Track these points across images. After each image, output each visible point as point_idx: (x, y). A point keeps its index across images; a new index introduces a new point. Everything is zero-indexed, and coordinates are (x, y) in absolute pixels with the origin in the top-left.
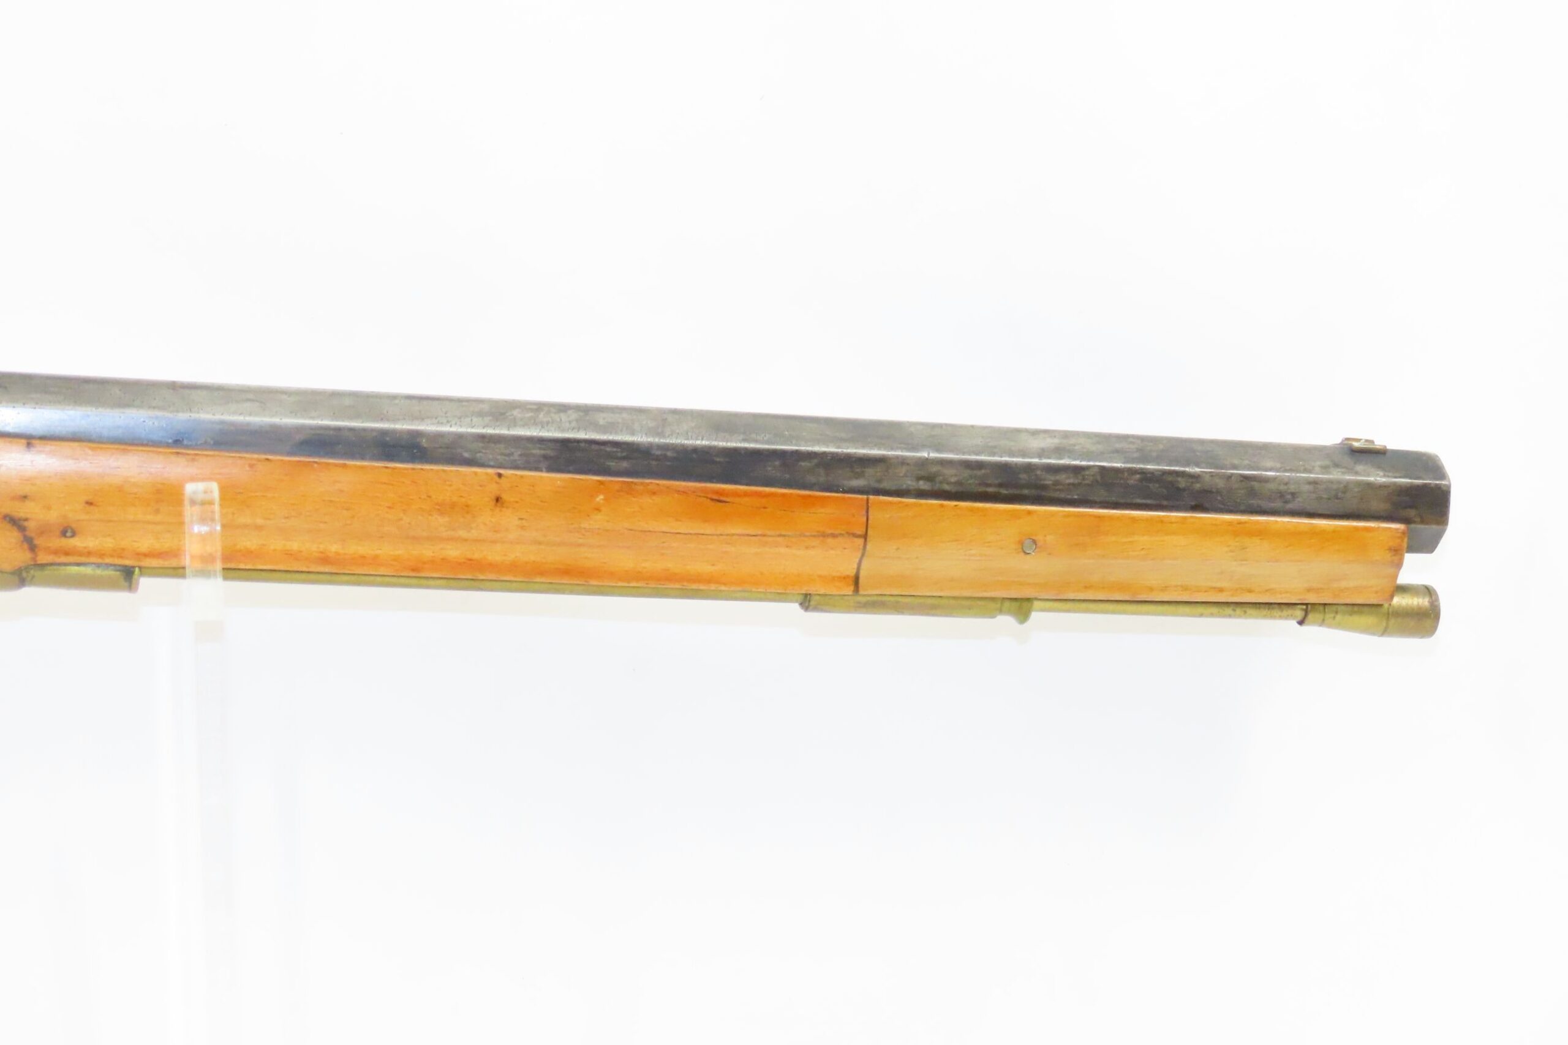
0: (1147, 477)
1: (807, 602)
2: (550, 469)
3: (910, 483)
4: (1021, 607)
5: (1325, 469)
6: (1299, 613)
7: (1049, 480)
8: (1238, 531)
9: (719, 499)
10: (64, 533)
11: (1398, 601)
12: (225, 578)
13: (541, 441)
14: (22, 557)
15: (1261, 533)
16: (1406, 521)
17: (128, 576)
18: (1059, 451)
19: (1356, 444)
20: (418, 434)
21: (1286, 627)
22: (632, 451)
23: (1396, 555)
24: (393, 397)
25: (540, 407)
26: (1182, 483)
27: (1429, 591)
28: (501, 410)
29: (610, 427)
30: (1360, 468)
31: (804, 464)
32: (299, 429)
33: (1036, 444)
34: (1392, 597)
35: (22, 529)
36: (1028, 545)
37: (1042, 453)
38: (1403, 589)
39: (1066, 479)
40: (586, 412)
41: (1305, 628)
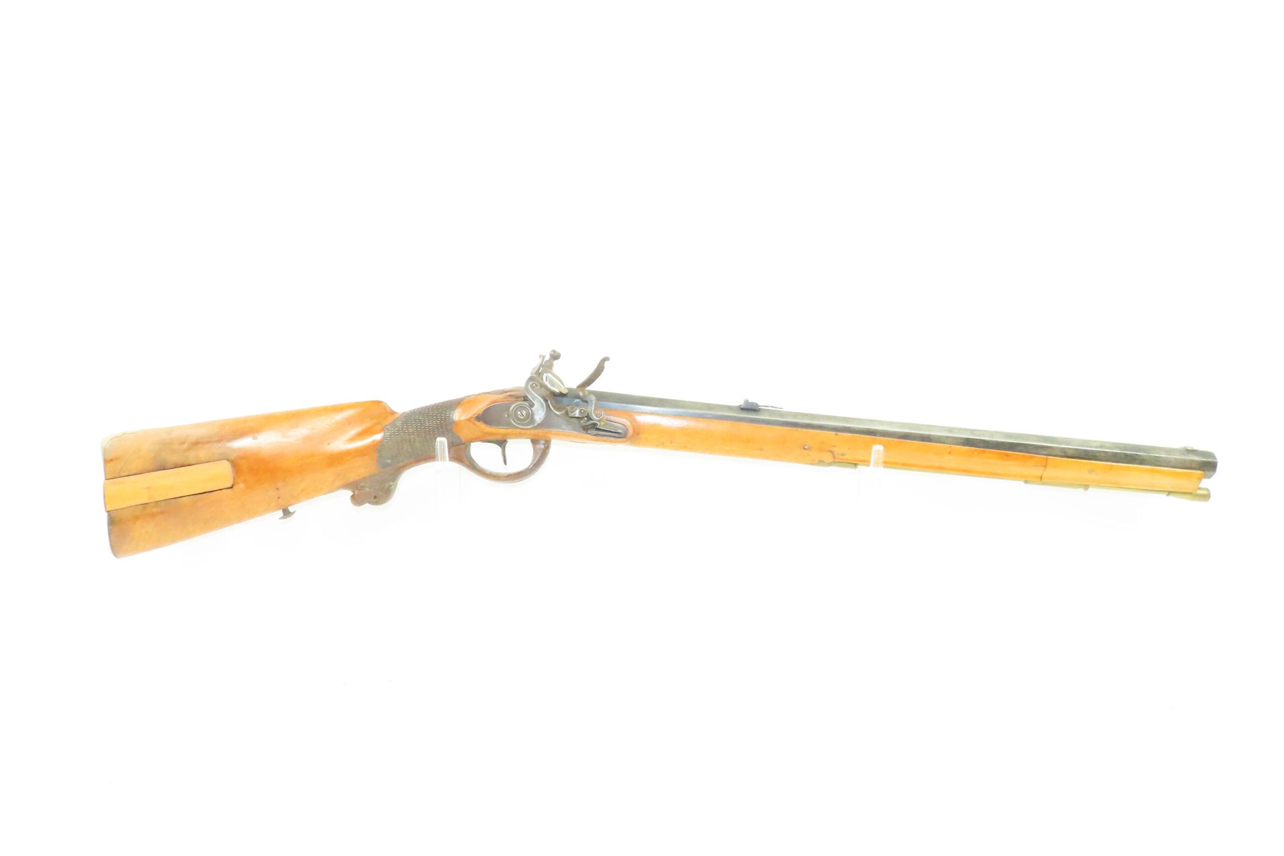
0: (1126, 455)
1: (1026, 482)
2: (964, 446)
3: (1059, 453)
4: (1086, 487)
5: (1180, 455)
6: (1167, 493)
7: (1098, 454)
8: (1152, 471)
9: (1007, 455)
10: (842, 455)
11: (1199, 492)
12: (884, 467)
13: (962, 438)
14: (831, 460)
15: (1158, 472)
16: (1203, 470)
17: (856, 465)
18: (1101, 447)
19: (1189, 448)
20: (930, 435)
21: (1163, 496)
22: (985, 442)
23: (1200, 479)
24: (923, 425)
25: (960, 429)
26: (1137, 457)
27: (1207, 490)
28: (951, 430)
29: (979, 435)
30: (1189, 455)
31: (1030, 447)
32: (901, 432)
33: (1095, 444)
34: (1197, 490)
35: (833, 454)
36: (1091, 471)
37: (1096, 447)
38: (1200, 489)
39: (1102, 454)
40: (972, 431)
41: (1168, 497)
